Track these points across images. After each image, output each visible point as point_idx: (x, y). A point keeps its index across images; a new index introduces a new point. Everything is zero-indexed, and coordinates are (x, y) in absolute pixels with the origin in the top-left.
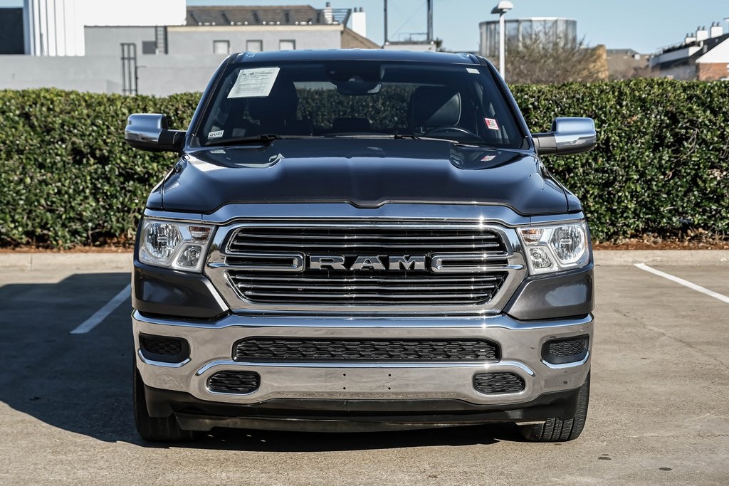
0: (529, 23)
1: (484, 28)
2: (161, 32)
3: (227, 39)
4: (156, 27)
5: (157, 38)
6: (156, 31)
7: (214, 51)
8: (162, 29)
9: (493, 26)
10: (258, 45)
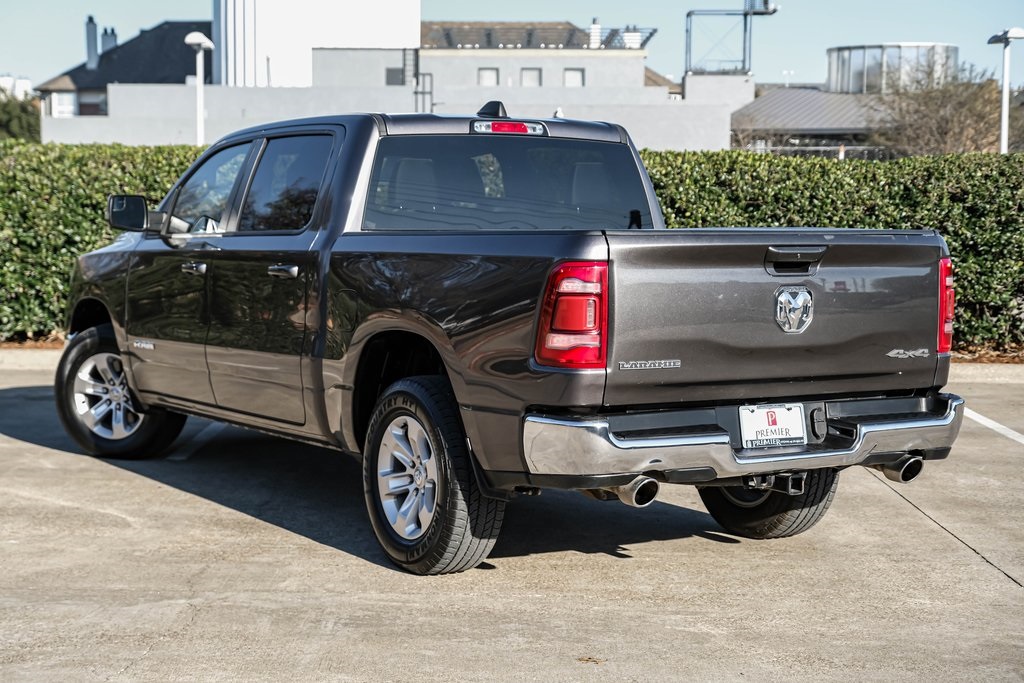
0: (897, 50)
1: (835, 55)
2: (410, 57)
3: (495, 66)
4: (404, 50)
5: (405, 65)
6: (404, 55)
7: (479, 82)
8: (412, 52)
9: (846, 54)
10: (535, 74)
